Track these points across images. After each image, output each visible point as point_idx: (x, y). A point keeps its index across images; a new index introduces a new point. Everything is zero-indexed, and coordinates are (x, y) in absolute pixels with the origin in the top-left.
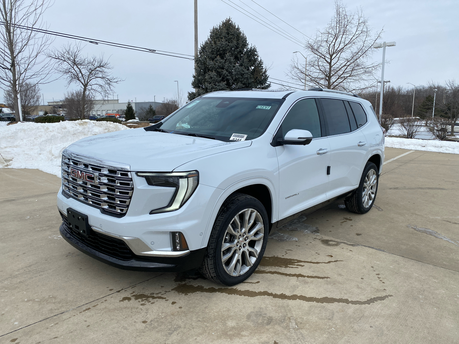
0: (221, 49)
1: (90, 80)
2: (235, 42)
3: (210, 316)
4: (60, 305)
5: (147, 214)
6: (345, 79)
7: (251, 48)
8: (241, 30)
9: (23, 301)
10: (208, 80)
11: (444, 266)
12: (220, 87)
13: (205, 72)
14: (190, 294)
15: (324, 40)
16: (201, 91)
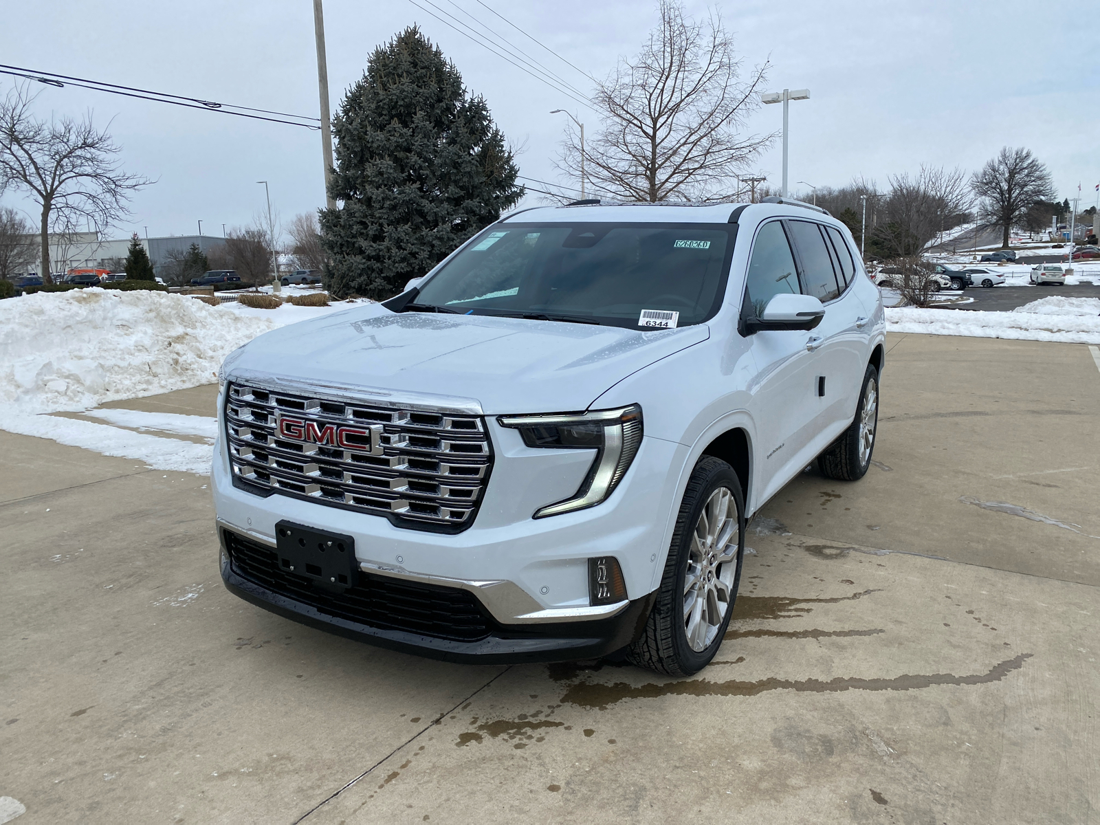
0: (401, 103)
1: (60, 183)
2: (434, 86)
3: (694, 753)
4: (315, 775)
5: (528, 519)
6: (690, 174)
7: (472, 99)
8: (446, 56)
9: (209, 778)
10: (373, 179)
11: (1079, 580)
12: (404, 195)
13: (362, 162)
14: (611, 707)
15: (639, 83)
16: (355, 206)
